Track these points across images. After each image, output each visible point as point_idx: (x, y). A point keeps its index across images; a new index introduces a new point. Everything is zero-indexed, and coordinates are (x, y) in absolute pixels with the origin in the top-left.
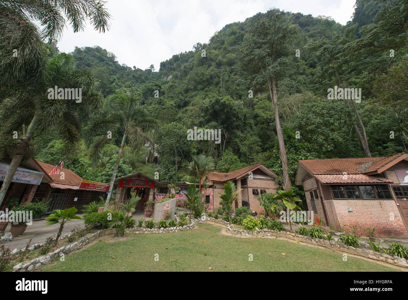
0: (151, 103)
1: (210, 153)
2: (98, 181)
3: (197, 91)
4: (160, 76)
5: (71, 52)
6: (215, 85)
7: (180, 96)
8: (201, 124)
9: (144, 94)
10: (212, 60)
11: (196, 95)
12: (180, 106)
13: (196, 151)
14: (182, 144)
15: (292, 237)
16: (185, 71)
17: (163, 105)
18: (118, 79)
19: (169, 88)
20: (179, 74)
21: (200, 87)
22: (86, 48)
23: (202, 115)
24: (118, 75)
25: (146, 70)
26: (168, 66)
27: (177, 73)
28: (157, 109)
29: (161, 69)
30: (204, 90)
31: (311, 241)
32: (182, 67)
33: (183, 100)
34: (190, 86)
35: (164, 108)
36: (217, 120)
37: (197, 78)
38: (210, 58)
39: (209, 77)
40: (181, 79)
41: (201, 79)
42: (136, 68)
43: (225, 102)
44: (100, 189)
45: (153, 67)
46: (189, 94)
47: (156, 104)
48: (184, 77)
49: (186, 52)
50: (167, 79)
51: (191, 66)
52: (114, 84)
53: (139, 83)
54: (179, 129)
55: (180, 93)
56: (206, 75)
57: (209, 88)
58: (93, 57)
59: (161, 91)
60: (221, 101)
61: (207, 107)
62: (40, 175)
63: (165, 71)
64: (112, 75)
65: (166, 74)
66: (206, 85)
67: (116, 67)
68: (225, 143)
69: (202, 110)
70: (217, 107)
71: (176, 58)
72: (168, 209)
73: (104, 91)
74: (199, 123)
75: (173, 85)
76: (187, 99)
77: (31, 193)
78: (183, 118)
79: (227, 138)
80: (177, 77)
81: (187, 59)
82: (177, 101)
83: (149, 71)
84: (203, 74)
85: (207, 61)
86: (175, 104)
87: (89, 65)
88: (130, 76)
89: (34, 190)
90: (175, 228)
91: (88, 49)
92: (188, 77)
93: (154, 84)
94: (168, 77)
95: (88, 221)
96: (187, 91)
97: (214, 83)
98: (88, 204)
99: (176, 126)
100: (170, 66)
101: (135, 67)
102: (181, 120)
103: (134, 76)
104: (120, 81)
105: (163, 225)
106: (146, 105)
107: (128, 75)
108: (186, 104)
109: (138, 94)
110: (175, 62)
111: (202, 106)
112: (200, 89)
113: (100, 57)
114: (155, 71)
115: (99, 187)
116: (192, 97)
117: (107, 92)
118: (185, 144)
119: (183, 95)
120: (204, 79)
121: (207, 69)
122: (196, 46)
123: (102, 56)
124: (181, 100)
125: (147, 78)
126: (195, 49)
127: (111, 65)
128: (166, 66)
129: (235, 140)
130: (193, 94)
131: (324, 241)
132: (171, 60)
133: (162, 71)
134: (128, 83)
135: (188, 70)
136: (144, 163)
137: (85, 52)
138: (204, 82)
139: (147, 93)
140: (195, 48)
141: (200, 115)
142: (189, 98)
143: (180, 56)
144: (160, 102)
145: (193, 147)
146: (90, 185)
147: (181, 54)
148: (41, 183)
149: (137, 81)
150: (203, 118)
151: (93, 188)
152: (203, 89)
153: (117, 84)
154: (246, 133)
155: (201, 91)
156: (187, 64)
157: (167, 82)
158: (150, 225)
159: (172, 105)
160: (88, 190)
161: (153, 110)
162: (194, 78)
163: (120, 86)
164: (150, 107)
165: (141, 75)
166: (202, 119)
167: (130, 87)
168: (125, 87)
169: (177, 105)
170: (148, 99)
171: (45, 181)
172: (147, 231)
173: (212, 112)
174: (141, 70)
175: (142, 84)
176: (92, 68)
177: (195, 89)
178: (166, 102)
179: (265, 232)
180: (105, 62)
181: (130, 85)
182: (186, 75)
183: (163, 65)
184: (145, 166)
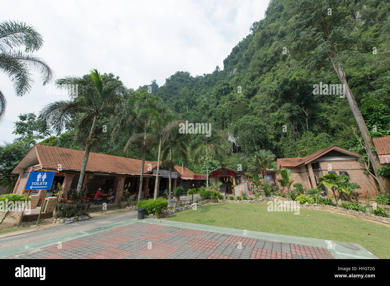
0: (224, 102)
1: (290, 136)
2: (201, 174)
3: (263, 75)
4: (226, 73)
5: (164, 84)
6: (283, 60)
7: (247, 86)
8: (273, 109)
9: (216, 96)
10: (272, 35)
11: (263, 79)
12: (250, 95)
13: (273, 137)
14: (257, 134)
15: (334, 209)
16: (247, 59)
17: (234, 100)
18: (196, 90)
19: (235, 82)
20: (242, 64)
21: (265, 69)
22: (172, 76)
23: (272, 99)
24: (195, 87)
25: (213, 72)
26: (230, 61)
27: (240, 63)
28: (230, 105)
29: (225, 67)
30: (271, 70)
31: (347, 211)
32: (244, 56)
33: (252, 89)
34: (255, 73)
35: (236, 103)
36: (291, 99)
37: (259, 62)
38: (270, 34)
39: (273, 55)
40: (246, 68)
41: (265, 61)
42: (206, 75)
43: (295, 79)
44: (204, 179)
45: (218, 68)
46: (256, 82)
47: (228, 101)
48: (247, 64)
49: (244, 39)
50: (232, 73)
51: (252, 51)
52: (194, 95)
53: (211, 86)
54: (252, 121)
55: (247, 83)
56: (270, 54)
57: (276, 66)
58: (177, 81)
59: (229, 87)
60: (290, 80)
61: (275, 90)
62: (176, 174)
63: (229, 67)
64: (191, 89)
65: (231, 69)
66: (272, 65)
67: (192, 82)
68: (307, 122)
69: (271, 94)
70: (287, 87)
71: (236, 50)
72: (243, 190)
73: (189, 104)
74: (271, 109)
75: (239, 78)
76: (255, 87)
77: (175, 183)
78: (255, 107)
79: (309, 116)
80: (241, 68)
81: (246, 45)
82: (246, 92)
83: (216, 73)
84: (265, 55)
85: (267, 39)
86: (245, 95)
87: (176, 89)
88: (203, 84)
89: (176, 181)
90: (247, 201)
91: (173, 77)
92: (251, 63)
93: (222, 84)
94: (233, 71)
95: (201, 195)
96: (253, 79)
97: (281, 59)
98: (200, 188)
99: (248, 118)
100: (232, 60)
101: (204, 74)
102: (253, 110)
103: (205, 83)
104: (197, 91)
105: (239, 198)
106: (220, 104)
107: (201, 84)
108: (255, 92)
109: (212, 97)
110: (236, 54)
111: (270, 91)
112: (267, 71)
113: (181, 79)
114: (221, 70)
115: (203, 177)
116: (260, 83)
117: (191, 104)
118: (260, 133)
119: (249, 84)
120: (268, 59)
121: (269, 47)
122: (253, 27)
123: (182, 77)
124: (249, 89)
125: (216, 80)
126: (252, 31)
127: (188, 82)
128: (229, 61)
129: (321, 115)
130: (260, 79)
131: (354, 212)
132: (231, 54)
133: (226, 68)
134: (203, 90)
135: (250, 56)
136: (229, 155)
137: (172, 80)
138: (268, 62)
139: (218, 94)
140: (252, 29)
141: (270, 100)
142: (257, 84)
143: (239, 45)
144: (231, 99)
145: (269, 134)
146: (198, 176)
147: (240, 44)
148: (178, 177)
149: (209, 86)
150: (274, 102)
151: (200, 178)
152: (269, 70)
153: (196, 95)
154: (336, 103)
155: (268, 73)
156: (247, 50)
157: (233, 76)
158: (232, 199)
159: (242, 97)
160: (197, 179)
161: (227, 107)
162: (257, 62)
163: (199, 95)
164: (223, 106)
165: (210, 80)
166: (273, 104)
167: (205, 93)
168: (202, 94)
169: (247, 96)
170: (220, 99)
171: (179, 176)
172: (230, 201)
173: (282, 94)
174: (210, 75)
175: (213, 86)
176: (178, 90)
177: (261, 73)
178: (236, 96)
179: (315, 206)
180: (184, 81)
181: (205, 92)
182: (249, 62)
183: (226, 62)
184: (231, 157)
